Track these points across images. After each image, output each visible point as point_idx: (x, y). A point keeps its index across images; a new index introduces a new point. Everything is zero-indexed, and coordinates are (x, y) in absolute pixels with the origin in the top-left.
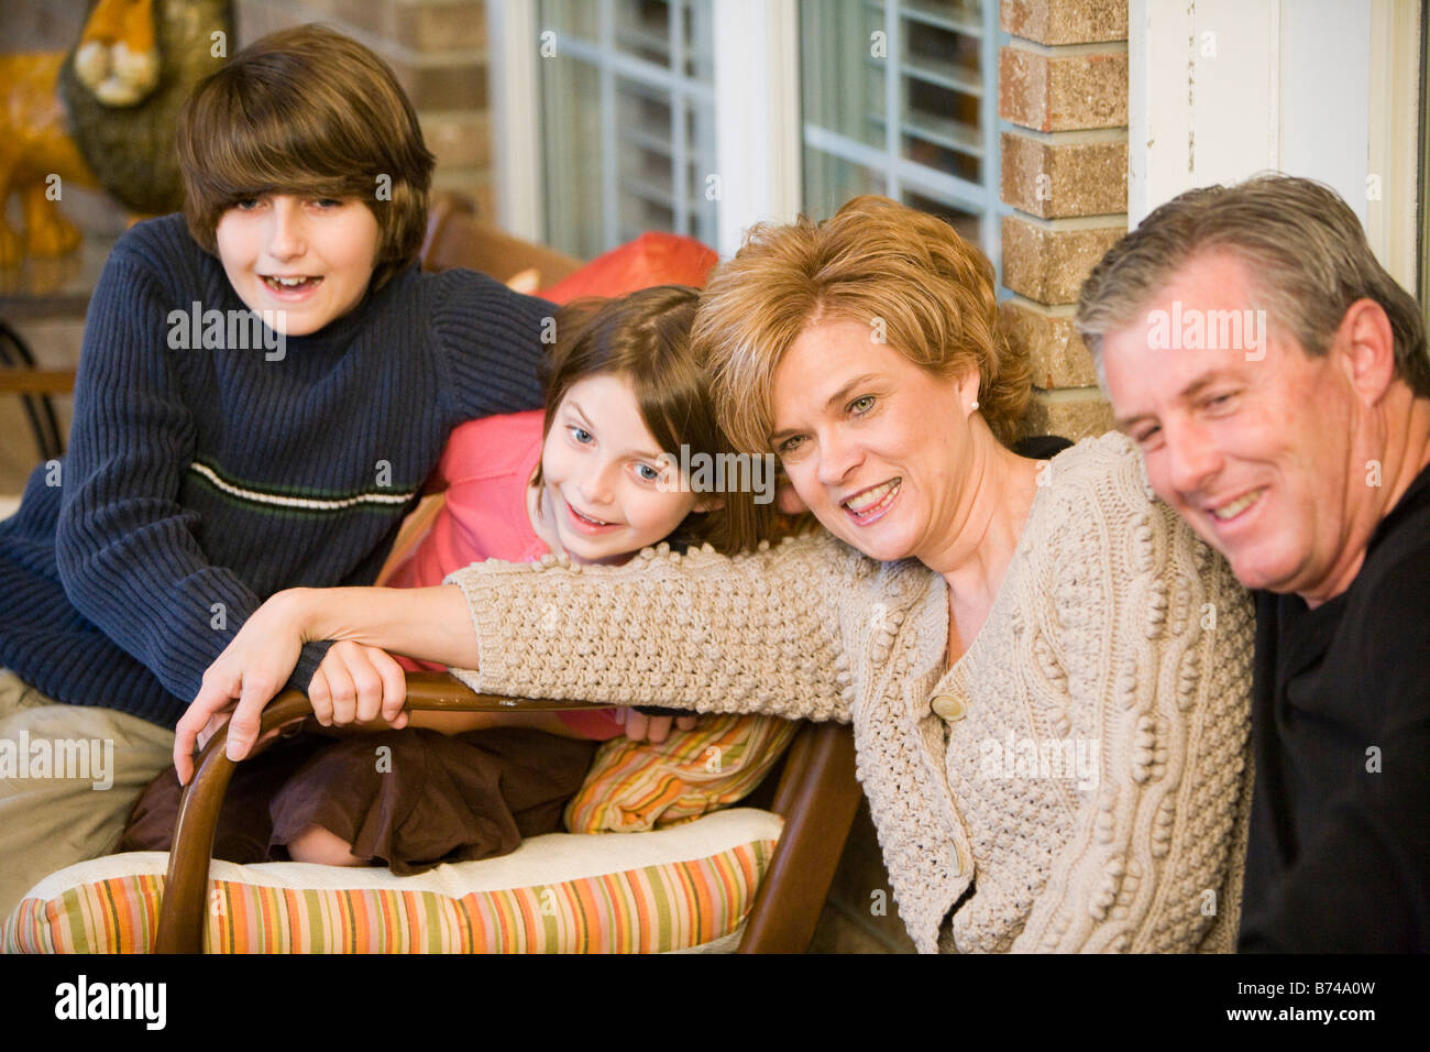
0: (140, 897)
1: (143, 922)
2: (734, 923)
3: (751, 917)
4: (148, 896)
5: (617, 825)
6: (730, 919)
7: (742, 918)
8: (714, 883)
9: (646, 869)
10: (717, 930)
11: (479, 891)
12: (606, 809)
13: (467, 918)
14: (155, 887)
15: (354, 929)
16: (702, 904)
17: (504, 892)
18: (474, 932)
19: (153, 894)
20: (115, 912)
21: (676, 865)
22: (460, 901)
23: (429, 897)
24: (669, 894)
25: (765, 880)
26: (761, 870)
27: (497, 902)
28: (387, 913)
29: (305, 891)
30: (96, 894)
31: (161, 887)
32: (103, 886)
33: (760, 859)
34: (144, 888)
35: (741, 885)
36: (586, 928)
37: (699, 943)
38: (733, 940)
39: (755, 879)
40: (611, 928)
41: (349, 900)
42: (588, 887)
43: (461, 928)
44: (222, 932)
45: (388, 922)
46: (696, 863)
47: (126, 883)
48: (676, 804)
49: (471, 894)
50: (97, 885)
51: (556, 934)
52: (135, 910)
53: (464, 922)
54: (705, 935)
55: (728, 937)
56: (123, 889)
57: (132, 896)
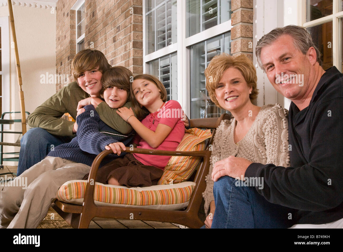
0: (83, 186)
1: (83, 190)
2: (188, 200)
3: (191, 199)
4: (84, 186)
5: (166, 183)
6: (188, 199)
7: (189, 199)
8: (185, 192)
9: (173, 189)
10: (185, 201)
11: (144, 190)
12: (164, 181)
13: (142, 195)
14: (85, 184)
15: (121, 195)
16: (183, 196)
17: (148, 191)
18: (143, 197)
19: (85, 185)
20: (77, 188)
21: (178, 188)
22: (141, 192)
23: (135, 191)
24: (177, 193)
25: (193, 192)
26: (193, 191)
27: (147, 192)
28: (128, 193)
29: (113, 188)
30: (74, 184)
31: (86, 184)
32: (76, 183)
33: (193, 189)
34: (83, 184)
35: (189, 193)
36: (163, 198)
37: (182, 203)
38: (188, 203)
39: (192, 192)
40: (167, 198)
41: (121, 190)
42: (163, 191)
43: (141, 196)
44: (97, 193)
45: (128, 194)
46: (182, 188)
47: (80, 183)
48: (176, 179)
49: (143, 191)
50: (75, 183)
51: (158, 199)
52: (81, 187)
53: (141, 195)
54: (183, 201)
55: (187, 202)
56: (79, 184)
57: (81, 185)
